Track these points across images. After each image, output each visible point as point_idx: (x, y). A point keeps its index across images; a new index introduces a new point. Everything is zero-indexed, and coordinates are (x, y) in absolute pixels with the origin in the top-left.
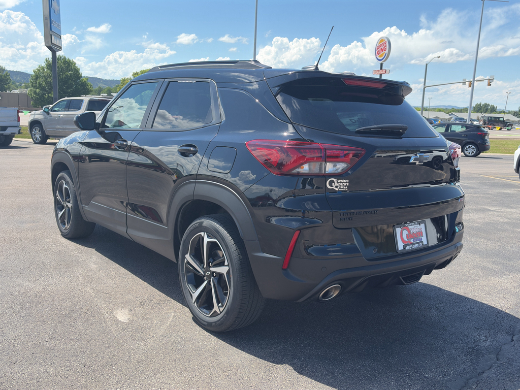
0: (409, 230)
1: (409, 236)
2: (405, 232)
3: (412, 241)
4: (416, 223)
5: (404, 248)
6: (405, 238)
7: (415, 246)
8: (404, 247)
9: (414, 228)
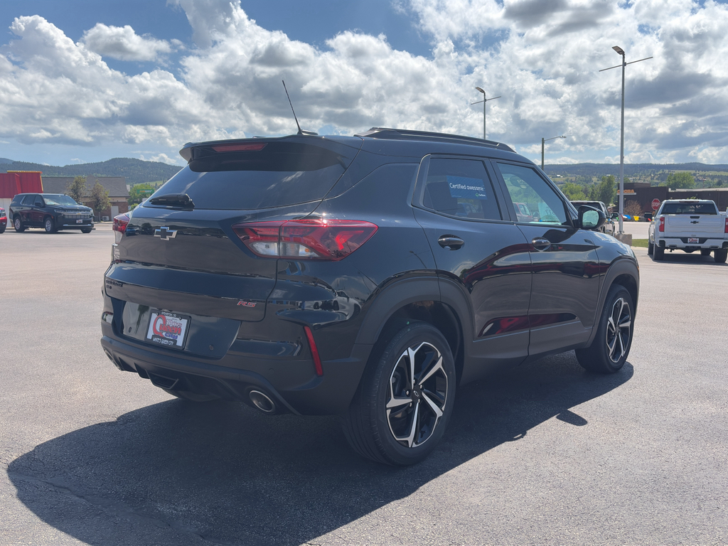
0: (165, 321)
1: (163, 327)
2: (160, 321)
3: (164, 334)
4: (175, 315)
5: (152, 339)
6: (158, 329)
7: (164, 342)
8: (153, 336)
9: (172, 321)
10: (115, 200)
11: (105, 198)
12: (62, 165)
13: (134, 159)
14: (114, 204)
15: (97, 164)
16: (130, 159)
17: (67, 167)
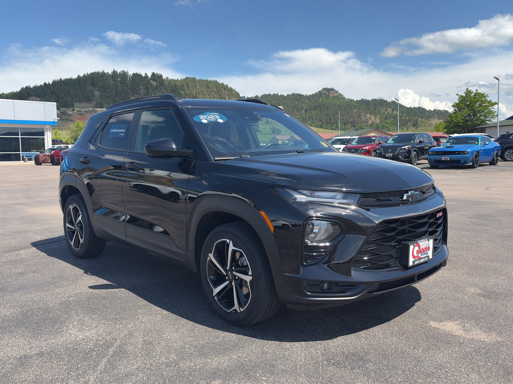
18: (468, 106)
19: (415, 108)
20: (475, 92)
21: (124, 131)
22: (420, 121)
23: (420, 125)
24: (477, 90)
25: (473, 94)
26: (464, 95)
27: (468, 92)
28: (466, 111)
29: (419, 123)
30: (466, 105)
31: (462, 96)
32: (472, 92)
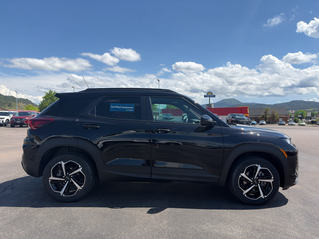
10: (281, 116)
11: (276, 115)
12: (273, 104)
13: (301, 101)
14: (280, 117)
15: (286, 103)
16: (299, 101)
17: (274, 105)
18: (51, 98)
19: (9, 96)
20: (54, 92)
21: (132, 108)
22: (12, 104)
23: (12, 106)
24: (55, 91)
25: (53, 93)
26: (49, 93)
27: (51, 92)
28: (49, 101)
29: (12, 105)
30: (49, 98)
31: (47, 93)
32: (53, 92)
